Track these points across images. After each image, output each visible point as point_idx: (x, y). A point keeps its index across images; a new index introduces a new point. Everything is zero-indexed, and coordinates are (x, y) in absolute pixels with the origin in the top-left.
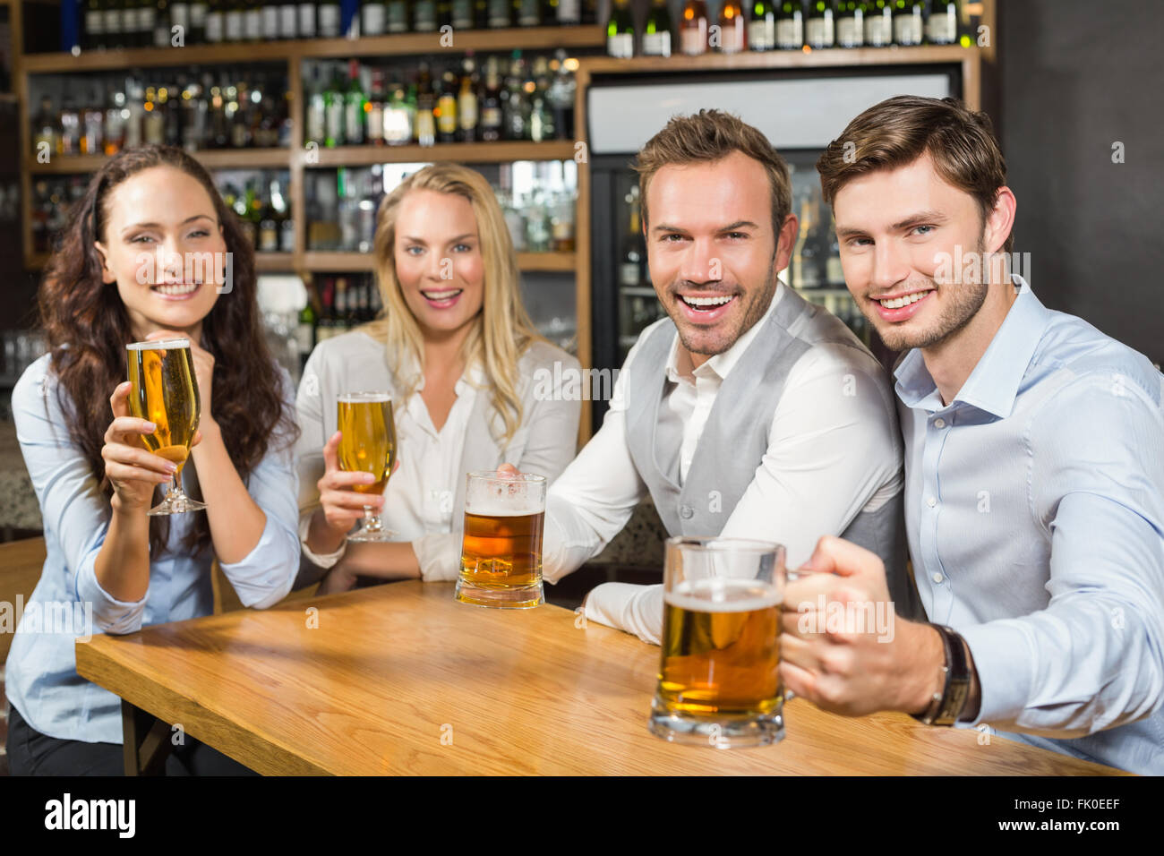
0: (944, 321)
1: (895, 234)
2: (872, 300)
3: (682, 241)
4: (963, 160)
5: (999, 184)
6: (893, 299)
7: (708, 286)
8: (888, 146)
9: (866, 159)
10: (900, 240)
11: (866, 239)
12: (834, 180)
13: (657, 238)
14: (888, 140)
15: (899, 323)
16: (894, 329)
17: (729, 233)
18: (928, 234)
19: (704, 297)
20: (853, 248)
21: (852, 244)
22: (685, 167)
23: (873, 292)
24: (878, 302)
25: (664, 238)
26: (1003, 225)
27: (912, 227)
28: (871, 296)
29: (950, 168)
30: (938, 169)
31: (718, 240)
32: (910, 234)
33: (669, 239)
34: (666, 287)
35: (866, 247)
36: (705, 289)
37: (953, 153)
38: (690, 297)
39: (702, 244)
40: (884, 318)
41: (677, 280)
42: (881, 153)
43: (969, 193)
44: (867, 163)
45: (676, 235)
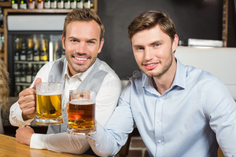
0: (163, 70)
1: (151, 46)
2: (143, 65)
3: (76, 42)
4: (167, 26)
5: (175, 34)
6: (150, 64)
7: (83, 55)
8: (149, 22)
9: (143, 26)
10: (151, 48)
11: (142, 48)
12: (133, 32)
13: (69, 40)
14: (149, 21)
15: (151, 70)
16: (150, 71)
17: (90, 41)
18: (159, 46)
19: (81, 58)
20: (138, 50)
21: (138, 49)
22: (80, 22)
23: (144, 62)
24: (145, 65)
25: (71, 41)
26: (175, 44)
27: (155, 44)
28: (144, 64)
29: (164, 28)
30: (161, 29)
31: (87, 43)
32: (154, 46)
33: (73, 41)
34: (70, 54)
35: (142, 50)
36: (82, 56)
37: (164, 25)
38: (77, 57)
39: (83, 43)
40: (147, 69)
41: (74, 52)
42: (147, 24)
43: (169, 35)
44: (143, 27)
45: (75, 40)
